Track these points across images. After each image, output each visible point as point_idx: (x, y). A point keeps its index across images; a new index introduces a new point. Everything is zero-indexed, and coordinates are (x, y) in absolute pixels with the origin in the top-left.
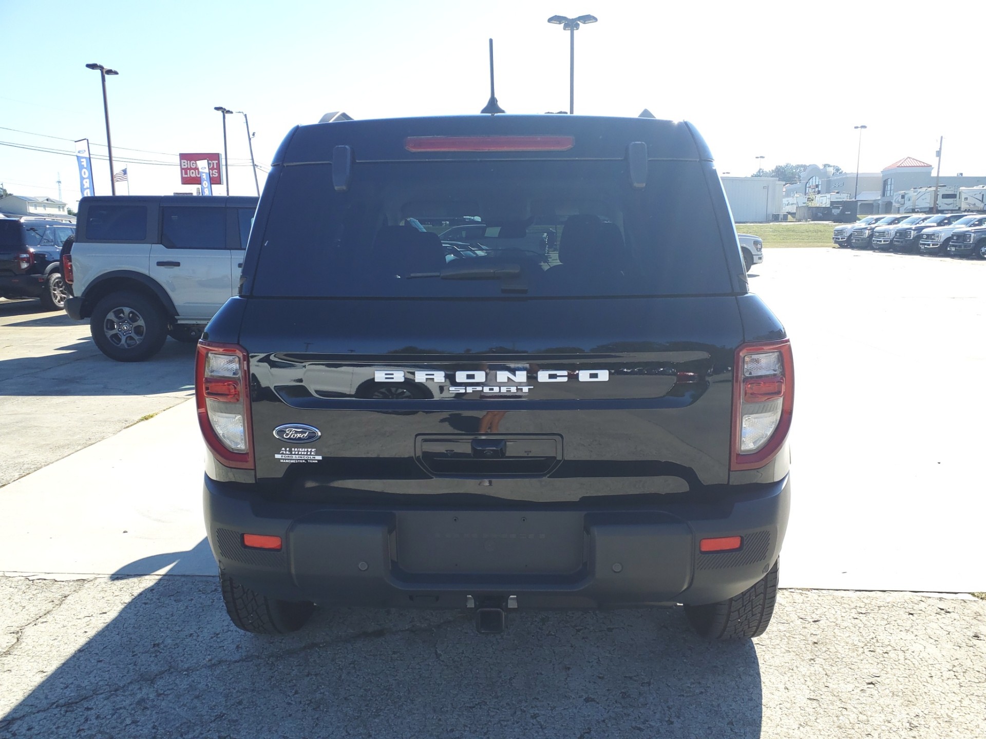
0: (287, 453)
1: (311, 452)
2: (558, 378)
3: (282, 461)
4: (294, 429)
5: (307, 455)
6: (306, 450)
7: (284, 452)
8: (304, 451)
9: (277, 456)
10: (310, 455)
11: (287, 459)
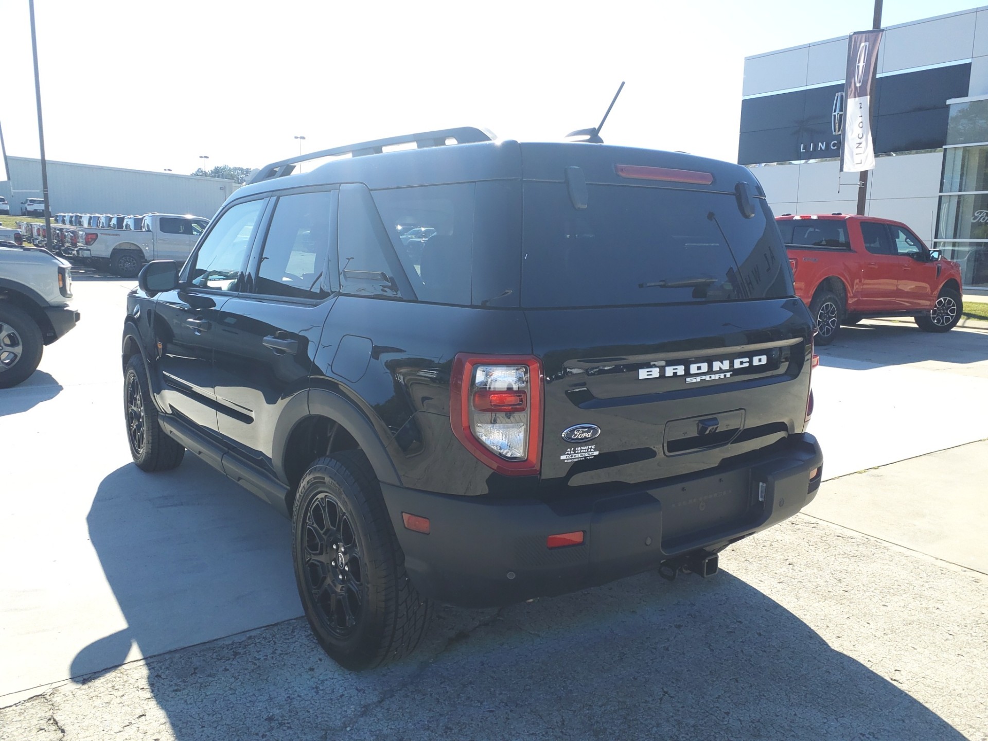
0: (572, 452)
1: (591, 448)
2: (744, 364)
3: (566, 461)
4: (581, 430)
5: (588, 452)
6: (587, 448)
7: (569, 453)
8: (585, 449)
9: (563, 457)
10: (590, 451)
11: (570, 459)
